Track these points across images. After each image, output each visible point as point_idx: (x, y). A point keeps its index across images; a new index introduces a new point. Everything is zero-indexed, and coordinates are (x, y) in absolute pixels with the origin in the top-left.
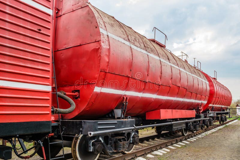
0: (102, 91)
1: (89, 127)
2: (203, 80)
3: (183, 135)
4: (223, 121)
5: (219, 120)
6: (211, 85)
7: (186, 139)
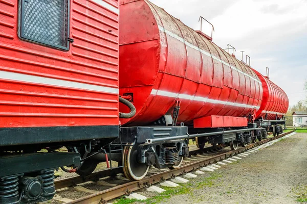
0: (158, 94)
1: (144, 134)
2: (255, 80)
3: (233, 149)
4: (277, 132)
5: (272, 132)
6: (265, 86)
7: (236, 155)
